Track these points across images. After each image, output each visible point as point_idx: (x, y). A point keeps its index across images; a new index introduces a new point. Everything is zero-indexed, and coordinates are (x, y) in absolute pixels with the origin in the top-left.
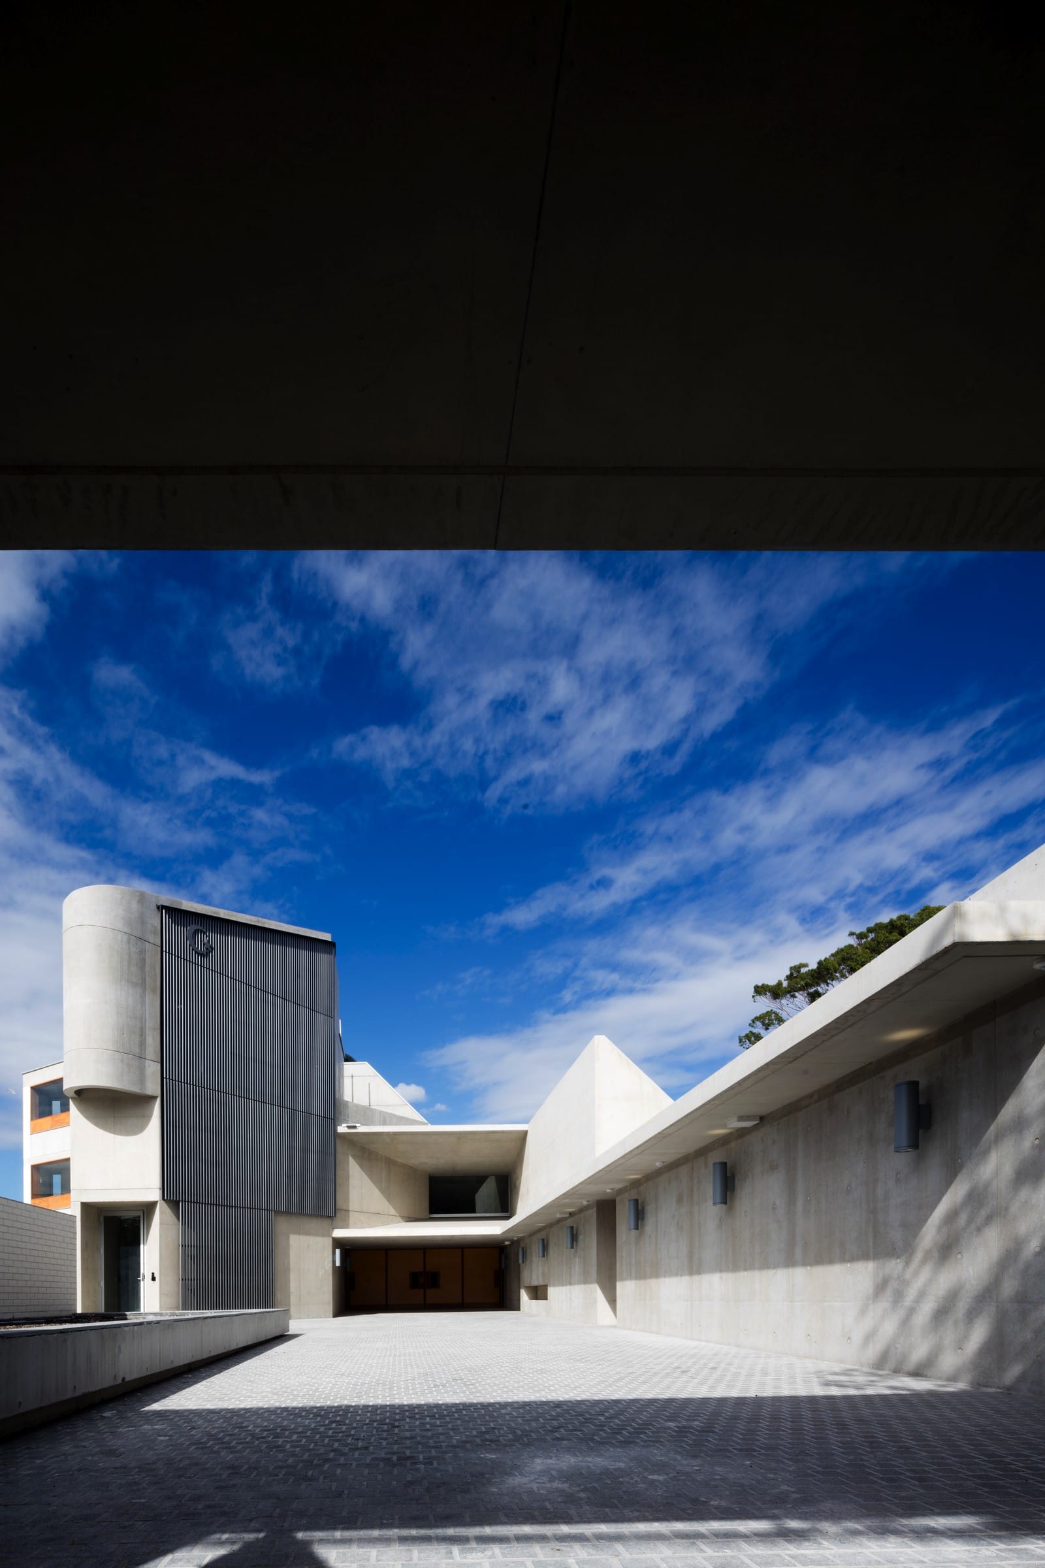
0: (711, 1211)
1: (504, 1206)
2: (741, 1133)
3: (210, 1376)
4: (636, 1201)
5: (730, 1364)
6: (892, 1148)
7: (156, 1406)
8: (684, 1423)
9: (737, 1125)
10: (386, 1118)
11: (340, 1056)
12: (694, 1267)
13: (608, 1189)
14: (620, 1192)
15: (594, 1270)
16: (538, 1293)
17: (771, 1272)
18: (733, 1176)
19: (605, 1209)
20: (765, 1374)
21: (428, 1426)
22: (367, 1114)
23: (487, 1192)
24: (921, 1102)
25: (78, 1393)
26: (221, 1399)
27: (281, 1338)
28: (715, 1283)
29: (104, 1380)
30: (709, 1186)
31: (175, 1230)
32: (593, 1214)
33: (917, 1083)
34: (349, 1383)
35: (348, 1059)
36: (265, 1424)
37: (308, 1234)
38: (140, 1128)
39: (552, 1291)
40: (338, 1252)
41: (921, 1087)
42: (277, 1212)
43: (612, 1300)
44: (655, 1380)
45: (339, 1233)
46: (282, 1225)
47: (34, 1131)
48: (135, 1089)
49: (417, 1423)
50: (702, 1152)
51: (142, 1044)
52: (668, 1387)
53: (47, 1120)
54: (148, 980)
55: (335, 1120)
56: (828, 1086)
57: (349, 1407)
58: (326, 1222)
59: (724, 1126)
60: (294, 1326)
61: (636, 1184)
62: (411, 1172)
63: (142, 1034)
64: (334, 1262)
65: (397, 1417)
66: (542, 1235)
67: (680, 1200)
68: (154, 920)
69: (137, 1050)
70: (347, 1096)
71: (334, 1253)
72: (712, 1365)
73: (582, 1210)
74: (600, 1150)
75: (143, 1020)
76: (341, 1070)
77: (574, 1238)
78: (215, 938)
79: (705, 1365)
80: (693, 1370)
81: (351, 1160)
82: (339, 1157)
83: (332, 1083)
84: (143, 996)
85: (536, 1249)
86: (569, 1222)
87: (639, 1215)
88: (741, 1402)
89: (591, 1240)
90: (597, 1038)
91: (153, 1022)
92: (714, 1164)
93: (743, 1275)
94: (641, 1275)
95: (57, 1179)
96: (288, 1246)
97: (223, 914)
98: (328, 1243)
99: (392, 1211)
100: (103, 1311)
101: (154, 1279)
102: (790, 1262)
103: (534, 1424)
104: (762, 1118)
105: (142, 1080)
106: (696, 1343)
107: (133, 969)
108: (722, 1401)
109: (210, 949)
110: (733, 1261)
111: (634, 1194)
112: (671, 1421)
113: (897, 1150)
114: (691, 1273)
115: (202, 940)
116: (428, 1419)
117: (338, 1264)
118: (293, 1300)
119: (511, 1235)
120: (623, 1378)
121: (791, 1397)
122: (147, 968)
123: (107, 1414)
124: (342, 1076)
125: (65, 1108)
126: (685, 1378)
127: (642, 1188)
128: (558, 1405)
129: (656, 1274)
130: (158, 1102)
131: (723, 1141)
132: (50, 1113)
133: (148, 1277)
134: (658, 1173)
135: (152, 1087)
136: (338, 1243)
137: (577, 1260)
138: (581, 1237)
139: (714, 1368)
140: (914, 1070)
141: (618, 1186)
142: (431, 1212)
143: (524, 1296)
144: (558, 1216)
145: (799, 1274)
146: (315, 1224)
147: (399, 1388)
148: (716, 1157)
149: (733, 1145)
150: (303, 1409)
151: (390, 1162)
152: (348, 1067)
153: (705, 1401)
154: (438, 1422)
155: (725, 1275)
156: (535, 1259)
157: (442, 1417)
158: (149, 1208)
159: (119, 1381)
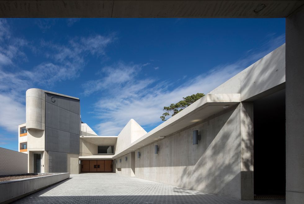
0: (154, 155)
1: (113, 152)
2: (161, 140)
3: (53, 188)
4: (139, 152)
5: (158, 187)
6: (193, 143)
7: (41, 196)
8: (150, 202)
9: (160, 138)
10: (90, 135)
11: (80, 122)
12: (151, 166)
13: (134, 150)
14: (136, 150)
15: (130, 165)
16: (119, 170)
17: (167, 167)
18: (159, 148)
19: (133, 154)
20: (166, 190)
21: (96, 202)
22: (86, 134)
23: (109, 149)
24: (199, 134)
25: (25, 193)
26: (55, 194)
27: (68, 179)
28: (155, 169)
29: (31, 190)
30: (154, 150)
31: (48, 156)
32: (130, 154)
33: (198, 131)
34: (81, 190)
35: (82, 123)
36: (63, 201)
37: (74, 157)
38: (41, 136)
39: (122, 169)
40: (80, 161)
41: (199, 131)
42: (68, 153)
43: (134, 172)
44: (143, 191)
45: (80, 157)
46: (69, 155)
47: (20, 136)
48: (40, 129)
49: (94, 201)
50: (153, 143)
51: (41, 120)
52: (146, 193)
53: (23, 134)
54: (43, 107)
55: (79, 135)
56: (179, 131)
57: (80, 196)
58: (77, 155)
59: (157, 138)
60: (71, 176)
61: (139, 149)
62: (94, 145)
63: (41, 118)
64: (79, 163)
65: (90, 199)
66: (120, 158)
67: (148, 152)
68: (44, 95)
69: (40, 121)
70: (82, 130)
71: (79, 161)
72: (155, 187)
73: (128, 154)
74: (132, 142)
75: (42, 115)
76: (81, 125)
77: (127, 159)
78: (56, 99)
79: (153, 187)
80: (151, 188)
81: (83, 143)
82: (80, 142)
83: (79, 127)
84: (42, 110)
85: (119, 161)
86: (126, 156)
87: (140, 155)
88: (161, 196)
89: (130, 159)
90: (131, 119)
91: (43, 115)
92: (155, 146)
93: (161, 168)
94: (140, 167)
95: (25, 146)
96: (70, 160)
97: (58, 94)
98: (78, 159)
99: (91, 153)
100: (33, 173)
101: (43, 166)
102: (170, 165)
103: (118, 202)
104: (165, 137)
105: (41, 127)
106: (151, 182)
107: (40, 105)
108: (157, 196)
109: (55, 101)
110: (159, 165)
111: (139, 151)
112: (147, 202)
113: (193, 144)
114: (150, 167)
115: (53, 99)
116: (97, 200)
117: (80, 163)
118: (71, 170)
119: (114, 158)
120: (137, 190)
121: (172, 195)
122: (43, 105)
123: (31, 198)
124: (81, 126)
125: (26, 132)
126: (149, 190)
127: (140, 150)
128: (123, 197)
129: (143, 167)
130: (45, 131)
131: (157, 141)
132: (24, 133)
133: (42, 166)
134: (144, 147)
135: (43, 128)
136: (80, 159)
137: (127, 164)
138: (128, 159)
139: (155, 188)
140: (197, 128)
141: (136, 149)
142: (98, 153)
143: (117, 170)
144: (123, 155)
145: (173, 168)
146: (75, 155)
147: (91, 192)
148: (156, 144)
149: (159, 142)
150: (71, 197)
151: (90, 143)
152: (82, 124)
153: (154, 196)
154: (99, 201)
155: (157, 168)
156: (119, 163)
157: (99, 200)
158: (43, 152)
159: (34, 190)
